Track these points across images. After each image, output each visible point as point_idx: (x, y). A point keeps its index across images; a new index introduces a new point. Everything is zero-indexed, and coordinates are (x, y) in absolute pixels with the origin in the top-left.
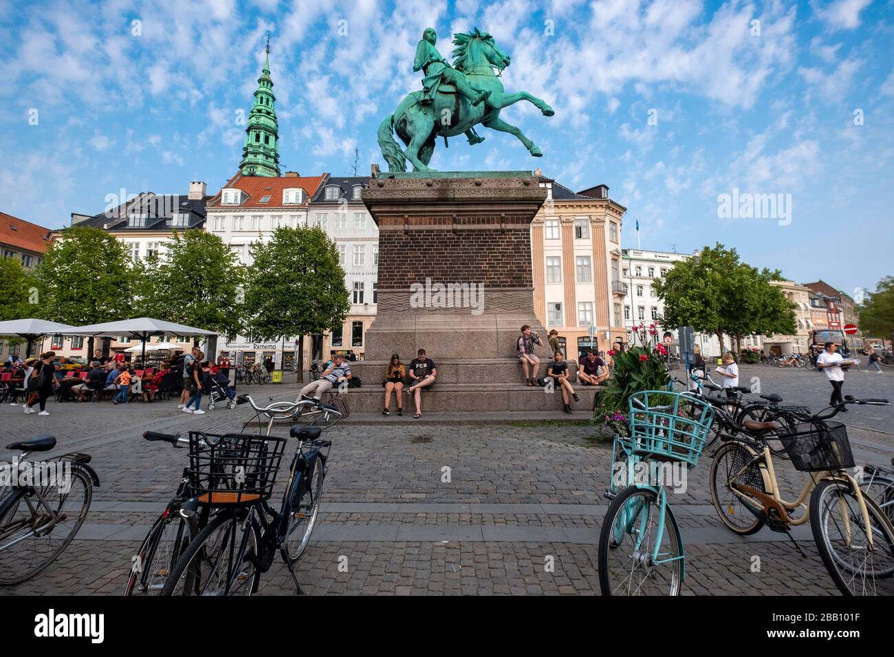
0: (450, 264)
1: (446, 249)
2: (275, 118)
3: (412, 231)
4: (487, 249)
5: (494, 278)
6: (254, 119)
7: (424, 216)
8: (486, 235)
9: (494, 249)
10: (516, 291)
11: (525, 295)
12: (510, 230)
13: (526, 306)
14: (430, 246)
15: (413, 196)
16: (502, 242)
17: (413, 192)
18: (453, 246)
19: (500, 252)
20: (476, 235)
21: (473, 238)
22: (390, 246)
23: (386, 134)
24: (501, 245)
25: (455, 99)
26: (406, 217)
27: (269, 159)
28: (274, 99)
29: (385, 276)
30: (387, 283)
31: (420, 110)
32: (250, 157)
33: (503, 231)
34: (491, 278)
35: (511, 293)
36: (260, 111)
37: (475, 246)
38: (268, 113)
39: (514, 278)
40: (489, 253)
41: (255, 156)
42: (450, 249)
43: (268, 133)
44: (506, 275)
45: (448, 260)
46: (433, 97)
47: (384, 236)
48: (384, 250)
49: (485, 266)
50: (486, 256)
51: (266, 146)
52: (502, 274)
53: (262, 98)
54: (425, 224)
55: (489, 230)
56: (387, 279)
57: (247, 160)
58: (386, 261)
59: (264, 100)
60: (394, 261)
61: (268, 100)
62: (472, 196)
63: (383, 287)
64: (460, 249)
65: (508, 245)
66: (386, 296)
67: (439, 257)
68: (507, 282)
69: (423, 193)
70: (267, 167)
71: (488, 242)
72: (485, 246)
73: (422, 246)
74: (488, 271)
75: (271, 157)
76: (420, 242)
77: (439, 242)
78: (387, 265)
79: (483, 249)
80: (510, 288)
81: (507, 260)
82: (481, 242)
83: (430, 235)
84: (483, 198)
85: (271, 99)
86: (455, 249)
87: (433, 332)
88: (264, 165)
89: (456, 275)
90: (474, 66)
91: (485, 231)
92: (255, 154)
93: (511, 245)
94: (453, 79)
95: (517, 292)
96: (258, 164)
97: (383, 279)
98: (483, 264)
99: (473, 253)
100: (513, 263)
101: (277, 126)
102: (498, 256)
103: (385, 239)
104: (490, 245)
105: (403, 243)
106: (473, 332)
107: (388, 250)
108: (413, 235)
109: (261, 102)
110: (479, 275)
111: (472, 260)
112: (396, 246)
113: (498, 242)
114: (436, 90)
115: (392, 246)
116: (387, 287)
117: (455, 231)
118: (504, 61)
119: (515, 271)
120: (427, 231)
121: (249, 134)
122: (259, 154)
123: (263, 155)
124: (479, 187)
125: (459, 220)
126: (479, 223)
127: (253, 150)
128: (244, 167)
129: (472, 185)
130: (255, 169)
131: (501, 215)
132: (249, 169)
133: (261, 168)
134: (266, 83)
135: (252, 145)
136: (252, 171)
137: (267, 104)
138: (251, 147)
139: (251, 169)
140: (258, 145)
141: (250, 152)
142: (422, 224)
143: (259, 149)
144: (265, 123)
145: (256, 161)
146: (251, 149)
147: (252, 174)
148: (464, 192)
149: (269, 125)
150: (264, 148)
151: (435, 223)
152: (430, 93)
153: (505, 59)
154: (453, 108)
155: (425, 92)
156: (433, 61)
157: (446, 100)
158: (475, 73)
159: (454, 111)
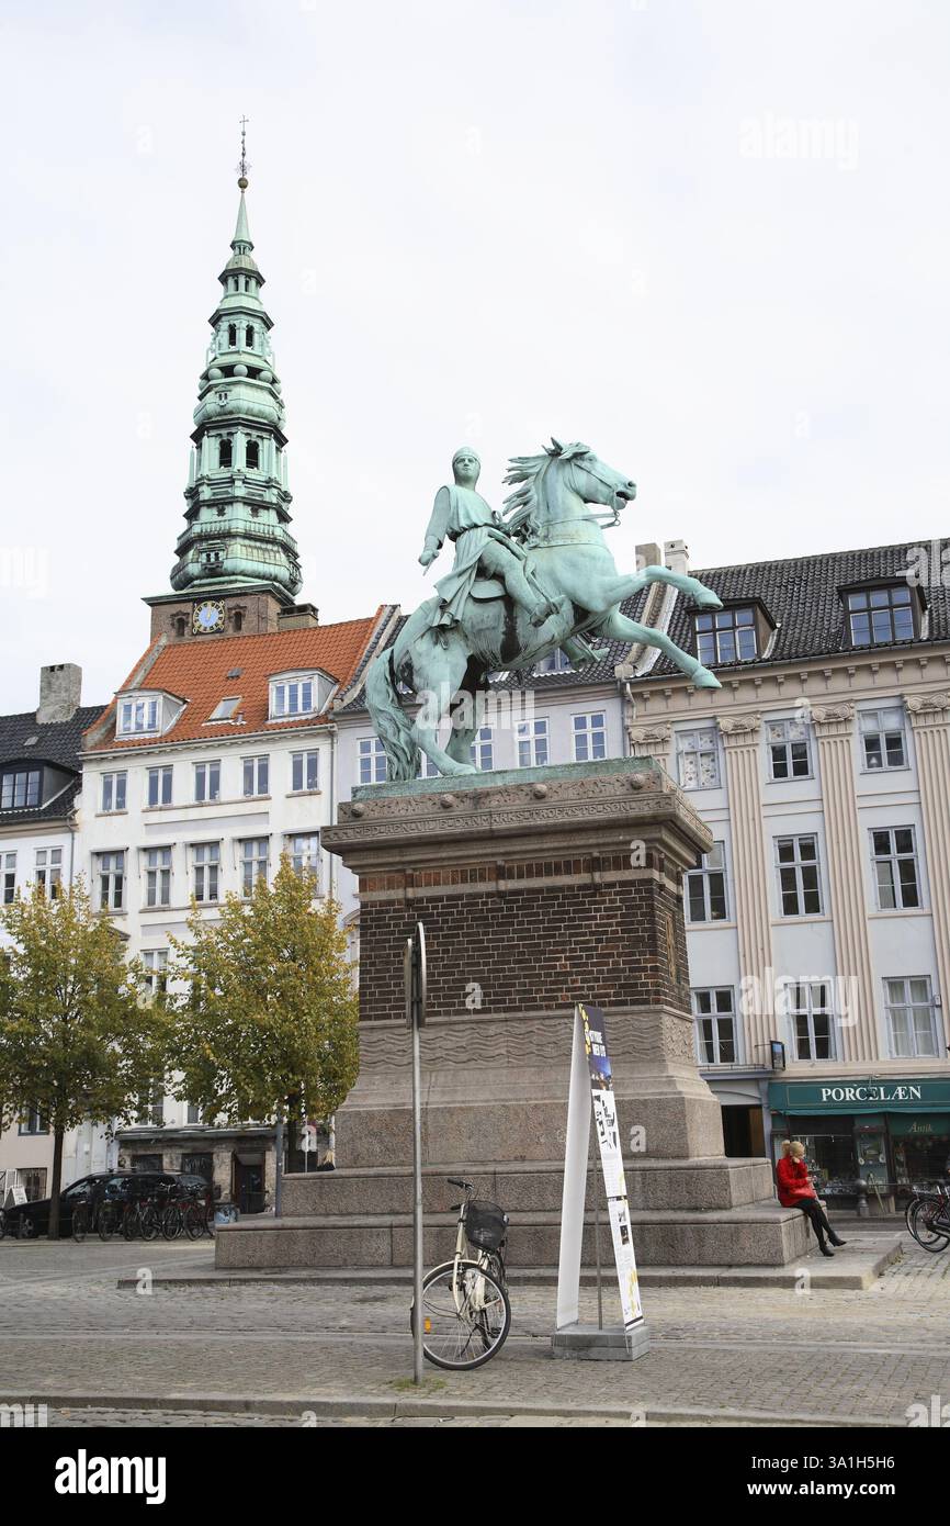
0: (495, 963)
1: (486, 933)
2: (274, 381)
3: (420, 900)
4: (567, 928)
5: (582, 988)
6: (211, 396)
7: (442, 867)
8: (564, 897)
9: (580, 926)
10: (625, 1014)
11: (645, 1022)
12: (611, 885)
13: (649, 1047)
14: (455, 928)
15: (414, 832)
16: (597, 910)
17: (413, 826)
18: (499, 925)
19: (592, 934)
20: (544, 899)
21: (539, 907)
22: (381, 934)
23: (379, 692)
24: (595, 918)
25: (503, 609)
26: (409, 872)
27: (262, 513)
28: (268, 324)
29: (372, 994)
30: (376, 1009)
31: (436, 643)
32: (207, 515)
33: (595, 888)
34: (575, 989)
35: (618, 1018)
36: (228, 371)
37: (542, 922)
38: (254, 372)
39: (622, 986)
40: (571, 935)
41: (221, 513)
42: (494, 933)
43: (255, 433)
44: (605, 980)
45: (492, 956)
46: (459, 617)
47: (370, 913)
48: (370, 942)
49: (562, 964)
50: (563, 943)
51: (252, 474)
52: (597, 980)
53: (232, 330)
54: (445, 884)
55: (570, 888)
56: (377, 1001)
57: (197, 529)
58: (373, 964)
59: (241, 335)
60: (387, 963)
61: (250, 331)
62: (525, 824)
63: (369, 1018)
64: (515, 931)
65: (609, 917)
66: (376, 1036)
67: (474, 950)
68: (607, 995)
69: (432, 825)
70: (256, 539)
71: (567, 912)
72: (563, 920)
73: (441, 929)
74: (570, 974)
75: (267, 506)
76: (437, 922)
77: (473, 919)
78: (377, 971)
79: (559, 928)
80: (614, 1009)
81: (607, 948)
82: (555, 913)
83: (456, 906)
84: (546, 826)
85: (257, 325)
86: (503, 933)
87: (461, 1109)
88: (247, 536)
89: (506, 985)
90: (549, 523)
91: (561, 889)
92: (220, 505)
93: (615, 916)
94: (499, 568)
95: (628, 1017)
96: (228, 535)
97: (370, 1002)
98: (559, 959)
99: (540, 937)
100: (619, 955)
101: (281, 406)
102: (588, 942)
103: (372, 920)
104: (573, 919)
105: (405, 924)
106: (536, 1106)
107: (377, 941)
108: (422, 909)
109: (232, 341)
110: (552, 983)
111: (537, 952)
112: (393, 933)
113: (589, 910)
114: (466, 594)
115: (386, 933)
116: (378, 1018)
117: (500, 894)
118: (621, 494)
119: (624, 970)
120: (450, 898)
121: (199, 447)
122: (231, 503)
123: (241, 505)
124: (543, 800)
125: (510, 870)
126: (549, 874)
127: (214, 494)
128: (191, 552)
129: (528, 798)
130: (221, 553)
131: (591, 854)
132: (204, 555)
133: (237, 548)
134: (242, 280)
135: (209, 480)
136: (213, 560)
137: (249, 343)
138: (209, 485)
139: (208, 556)
140: (229, 475)
141: (204, 501)
142: (439, 884)
143: (229, 490)
144: (244, 405)
145: (224, 526)
146: (206, 493)
147: (213, 571)
148: (510, 816)
149: (256, 408)
150: (244, 482)
151: (464, 881)
152: (452, 609)
153: (621, 488)
154: (502, 628)
155: (441, 607)
156: (466, 530)
157: (486, 615)
158: (549, 541)
159: (503, 633)
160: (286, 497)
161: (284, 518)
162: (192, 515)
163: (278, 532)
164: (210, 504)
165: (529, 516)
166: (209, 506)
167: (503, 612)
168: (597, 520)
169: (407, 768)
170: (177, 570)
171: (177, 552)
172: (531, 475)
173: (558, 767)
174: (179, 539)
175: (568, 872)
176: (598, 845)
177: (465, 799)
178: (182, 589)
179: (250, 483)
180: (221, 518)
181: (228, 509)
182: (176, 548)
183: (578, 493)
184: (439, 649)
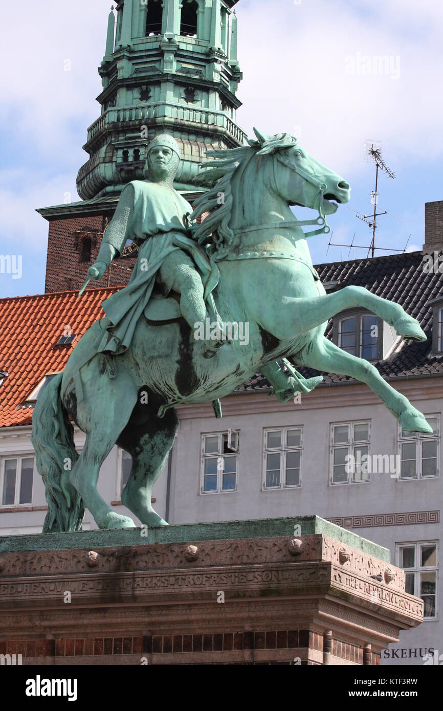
7: (86, 634)
25: (177, 335)
27: (200, 96)
32: (127, 99)
41: (145, 96)
46: (127, 343)
51: (187, 43)
57: (113, 117)
62: (169, 590)
75: (206, 87)
90: (242, 230)
92: (143, 85)
94: (176, 286)
96: (154, 126)
114: (139, 315)
118: (329, 196)
122: (158, 83)
123: (171, 85)
124: (194, 564)
125: (157, 641)
126: (197, 648)
127: (137, 71)
128: (104, 149)
129: (179, 560)
130: (142, 151)
131: (243, 627)
132: (120, 153)
135: (131, 52)
136: (131, 159)
138: (130, 59)
139: (125, 154)
140: (156, 45)
141: (124, 80)
142: (82, 654)
143: (157, 65)
146: (125, 69)
147: (132, 173)
148: (155, 581)
150: (176, 55)
151: (108, 651)
152: (119, 334)
153: (329, 190)
154: (176, 356)
155: (108, 330)
156: (148, 236)
157: (158, 340)
158: (238, 253)
159: (178, 362)
160: (235, 75)
161: (230, 102)
162: (106, 99)
163: (221, 124)
164: (130, 84)
165: (220, 222)
166: (130, 87)
167: (179, 337)
168: (302, 227)
169: (67, 515)
170: (86, 171)
171: (87, 148)
172: (227, 172)
173: (215, 525)
174: (89, 130)
175: (218, 647)
176: (249, 618)
177: (111, 559)
178: (91, 197)
179: (184, 57)
180: (144, 103)
181: (154, 92)
182: (85, 142)
183: (279, 195)
184: (105, 378)
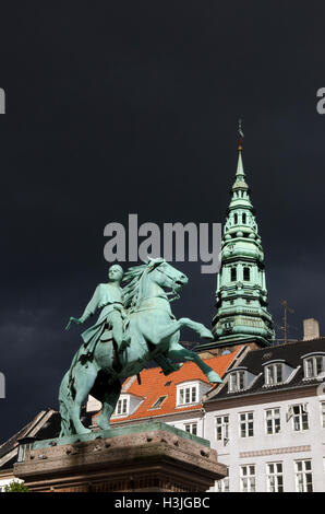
2: (256, 239)
6: (225, 248)
27: (252, 302)
28: (253, 212)
32: (224, 305)
36: (233, 235)
38: (246, 235)
41: (232, 303)
43: (247, 263)
51: (246, 283)
53: (235, 216)
57: (220, 312)
59: (240, 218)
61: (244, 216)
70: (249, 315)
75: (254, 298)
85: (248, 213)
88: (244, 314)
92: (232, 299)
96: (235, 314)
101: (260, 249)
109: (236, 222)
121: (221, 272)
122: (236, 298)
123: (241, 299)
127: (228, 294)
128: (218, 323)
130: (232, 323)
132: (224, 325)
133: (239, 320)
134: (240, 192)
135: (226, 288)
136: (228, 327)
137: (244, 222)
138: (225, 290)
139: (226, 325)
140: (235, 285)
141: (223, 298)
143: (235, 292)
144: (242, 250)
145: (233, 310)
146: (224, 294)
147: (228, 332)
149: (248, 251)
150: (242, 288)
152: (88, 347)
153: (178, 279)
154: (112, 355)
156: (105, 305)
157: (105, 349)
158: (139, 309)
161: (263, 304)
162: (219, 305)
163: (260, 311)
164: (226, 299)
165: (133, 297)
167: (112, 347)
179: (245, 288)
180: (231, 306)
181: (235, 301)
183: (157, 283)
